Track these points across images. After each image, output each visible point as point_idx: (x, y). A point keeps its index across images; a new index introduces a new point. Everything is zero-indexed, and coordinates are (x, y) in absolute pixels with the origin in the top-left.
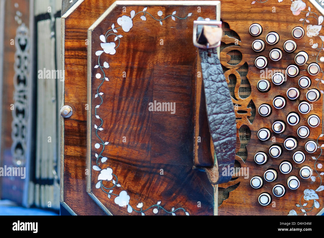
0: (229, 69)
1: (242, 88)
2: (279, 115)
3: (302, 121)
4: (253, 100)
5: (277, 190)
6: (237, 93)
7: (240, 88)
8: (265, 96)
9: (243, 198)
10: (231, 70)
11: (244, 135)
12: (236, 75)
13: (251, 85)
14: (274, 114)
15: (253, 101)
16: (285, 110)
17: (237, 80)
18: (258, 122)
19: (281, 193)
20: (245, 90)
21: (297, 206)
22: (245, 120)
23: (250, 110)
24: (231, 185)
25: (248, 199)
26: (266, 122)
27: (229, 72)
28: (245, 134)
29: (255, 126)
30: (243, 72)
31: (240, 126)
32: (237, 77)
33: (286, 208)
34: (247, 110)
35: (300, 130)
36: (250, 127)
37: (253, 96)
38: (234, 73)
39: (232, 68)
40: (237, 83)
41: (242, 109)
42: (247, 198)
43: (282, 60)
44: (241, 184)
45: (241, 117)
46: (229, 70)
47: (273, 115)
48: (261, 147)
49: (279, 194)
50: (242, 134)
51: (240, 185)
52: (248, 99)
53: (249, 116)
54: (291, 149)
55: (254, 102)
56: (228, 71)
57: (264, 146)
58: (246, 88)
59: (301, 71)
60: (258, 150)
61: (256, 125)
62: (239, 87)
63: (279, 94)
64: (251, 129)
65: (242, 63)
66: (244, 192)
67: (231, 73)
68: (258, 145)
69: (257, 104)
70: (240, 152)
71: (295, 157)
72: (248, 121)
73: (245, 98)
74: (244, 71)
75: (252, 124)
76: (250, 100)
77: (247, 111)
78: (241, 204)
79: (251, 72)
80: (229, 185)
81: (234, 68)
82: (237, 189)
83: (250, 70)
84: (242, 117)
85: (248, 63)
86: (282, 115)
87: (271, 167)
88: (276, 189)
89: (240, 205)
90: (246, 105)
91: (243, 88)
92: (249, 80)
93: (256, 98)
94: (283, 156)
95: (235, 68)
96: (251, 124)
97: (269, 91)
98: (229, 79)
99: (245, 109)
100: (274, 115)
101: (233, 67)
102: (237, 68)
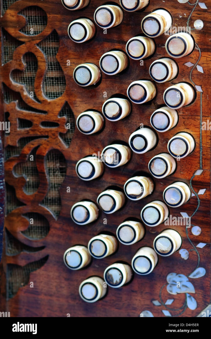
0: (22, 43)
1: (50, 78)
2: (119, 132)
3: (161, 143)
4: (68, 102)
5: (111, 276)
6: (40, 89)
7: (48, 78)
8: (91, 95)
9: (55, 284)
10: (27, 45)
11: (56, 167)
12: (37, 54)
13: (65, 73)
14: (109, 130)
15: (69, 104)
16: (130, 121)
17: (39, 64)
18: (78, 144)
19: (118, 281)
20: (55, 82)
21: (154, 305)
22: (54, 140)
23: (64, 121)
24: (33, 261)
25: (63, 287)
26: (95, 145)
27: (23, 49)
28: (58, 165)
29: (73, 153)
30: (52, 49)
31: (47, 152)
32: (39, 59)
33: (135, 306)
34: (58, 121)
35: (152, 164)
36: (64, 153)
37: (69, 94)
38: (33, 51)
39: (29, 41)
40: (39, 70)
41: (49, 119)
42: (63, 285)
43: (123, 26)
44: (50, 258)
45: (46, 134)
46: (24, 45)
47: (107, 132)
48: (85, 191)
49: (115, 282)
50: (54, 165)
51: (48, 261)
52: (61, 100)
53: (62, 132)
54: (135, 198)
55: (70, 106)
56: (21, 46)
57: (92, 189)
58: (58, 78)
59: (159, 47)
60: (81, 197)
61: (76, 150)
62: (42, 76)
63: (117, 92)
64: (66, 158)
65: (48, 31)
66: (57, 274)
67: (27, 51)
68: (80, 187)
69: (76, 110)
70: (50, 199)
71: (144, 213)
72: (60, 142)
73: (57, 97)
74: (53, 46)
75: (69, 147)
76: (63, 101)
77: (59, 123)
78: (51, 295)
79: (65, 49)
80: (29, 259)
81: (32, 42)
82: (43, 268)
83: (62, 45)
84: (50, 134)
85: (59, 32)
86: (124, 131)
87: (105, 230)
88: (111, 272)
89: (49, 298)
90: (55, 113)
91: (52, 78)
92: (61, 64)
93: (73, 99)
94: (127, 209)
95: (33, 40)
96: (66, 147)
97: (100, 86)
98: (23, 62)
99: (55, 119)
100: (109, 132)
101: (30, 39)
102: (38, 41)
